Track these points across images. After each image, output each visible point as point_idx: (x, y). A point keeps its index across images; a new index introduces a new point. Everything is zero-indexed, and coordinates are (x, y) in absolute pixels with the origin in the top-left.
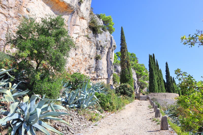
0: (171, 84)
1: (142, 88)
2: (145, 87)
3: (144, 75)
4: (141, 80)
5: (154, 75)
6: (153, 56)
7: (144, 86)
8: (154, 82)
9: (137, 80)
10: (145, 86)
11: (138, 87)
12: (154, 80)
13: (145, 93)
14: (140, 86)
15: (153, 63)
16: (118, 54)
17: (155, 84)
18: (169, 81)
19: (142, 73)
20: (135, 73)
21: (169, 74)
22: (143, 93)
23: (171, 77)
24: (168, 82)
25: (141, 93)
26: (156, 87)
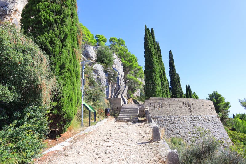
0: (177, 85)
1: (132, 90)
2: (138, 89)
3: (136, 69)
4: (130, 76)
5: (154, 63)
6: (151, 31)
7: (135, 87)
8: (155, 75)
9: (123, 76)
10: (137, 87)
11: (125, 87)
12: (155, 72)
13: (137, 99)
14: (129, 86)
15: (152, 42)
16: (98, 38)
17: (157, 80)
18: (175, 80)
19: (133, 64)
20: (121, 63)
21: (175, 69)
22: (134, 98)
23: (177, 74)
24: (174, 82)
25: (131, 98)
26: (157, 87)
